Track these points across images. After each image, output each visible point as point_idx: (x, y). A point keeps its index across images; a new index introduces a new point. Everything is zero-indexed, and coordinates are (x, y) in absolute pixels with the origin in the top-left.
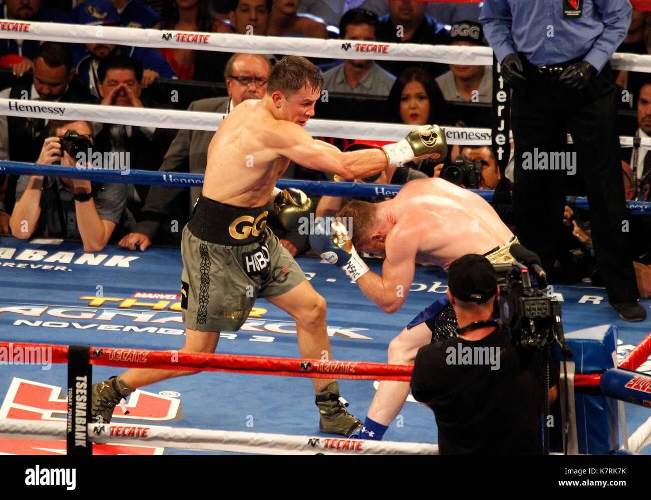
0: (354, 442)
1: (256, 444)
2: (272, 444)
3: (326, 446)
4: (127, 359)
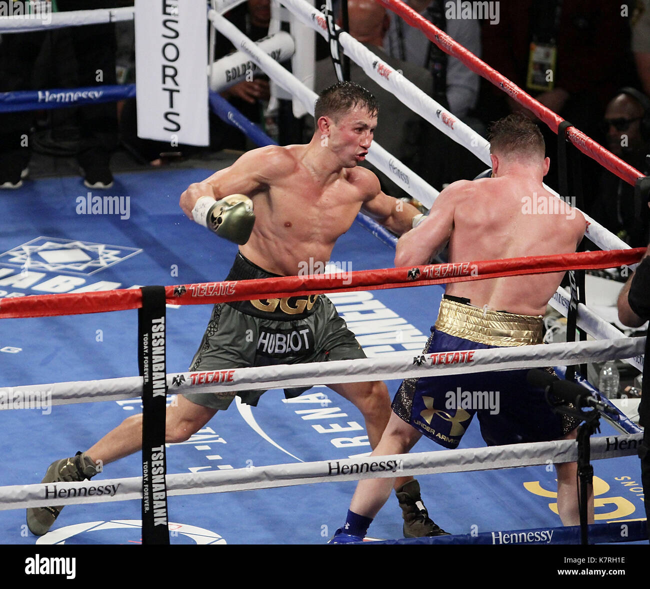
0: (464, 353)
1: (355, 372)
2: (373, 370)
3: (434, 363)
4: (213, 294)
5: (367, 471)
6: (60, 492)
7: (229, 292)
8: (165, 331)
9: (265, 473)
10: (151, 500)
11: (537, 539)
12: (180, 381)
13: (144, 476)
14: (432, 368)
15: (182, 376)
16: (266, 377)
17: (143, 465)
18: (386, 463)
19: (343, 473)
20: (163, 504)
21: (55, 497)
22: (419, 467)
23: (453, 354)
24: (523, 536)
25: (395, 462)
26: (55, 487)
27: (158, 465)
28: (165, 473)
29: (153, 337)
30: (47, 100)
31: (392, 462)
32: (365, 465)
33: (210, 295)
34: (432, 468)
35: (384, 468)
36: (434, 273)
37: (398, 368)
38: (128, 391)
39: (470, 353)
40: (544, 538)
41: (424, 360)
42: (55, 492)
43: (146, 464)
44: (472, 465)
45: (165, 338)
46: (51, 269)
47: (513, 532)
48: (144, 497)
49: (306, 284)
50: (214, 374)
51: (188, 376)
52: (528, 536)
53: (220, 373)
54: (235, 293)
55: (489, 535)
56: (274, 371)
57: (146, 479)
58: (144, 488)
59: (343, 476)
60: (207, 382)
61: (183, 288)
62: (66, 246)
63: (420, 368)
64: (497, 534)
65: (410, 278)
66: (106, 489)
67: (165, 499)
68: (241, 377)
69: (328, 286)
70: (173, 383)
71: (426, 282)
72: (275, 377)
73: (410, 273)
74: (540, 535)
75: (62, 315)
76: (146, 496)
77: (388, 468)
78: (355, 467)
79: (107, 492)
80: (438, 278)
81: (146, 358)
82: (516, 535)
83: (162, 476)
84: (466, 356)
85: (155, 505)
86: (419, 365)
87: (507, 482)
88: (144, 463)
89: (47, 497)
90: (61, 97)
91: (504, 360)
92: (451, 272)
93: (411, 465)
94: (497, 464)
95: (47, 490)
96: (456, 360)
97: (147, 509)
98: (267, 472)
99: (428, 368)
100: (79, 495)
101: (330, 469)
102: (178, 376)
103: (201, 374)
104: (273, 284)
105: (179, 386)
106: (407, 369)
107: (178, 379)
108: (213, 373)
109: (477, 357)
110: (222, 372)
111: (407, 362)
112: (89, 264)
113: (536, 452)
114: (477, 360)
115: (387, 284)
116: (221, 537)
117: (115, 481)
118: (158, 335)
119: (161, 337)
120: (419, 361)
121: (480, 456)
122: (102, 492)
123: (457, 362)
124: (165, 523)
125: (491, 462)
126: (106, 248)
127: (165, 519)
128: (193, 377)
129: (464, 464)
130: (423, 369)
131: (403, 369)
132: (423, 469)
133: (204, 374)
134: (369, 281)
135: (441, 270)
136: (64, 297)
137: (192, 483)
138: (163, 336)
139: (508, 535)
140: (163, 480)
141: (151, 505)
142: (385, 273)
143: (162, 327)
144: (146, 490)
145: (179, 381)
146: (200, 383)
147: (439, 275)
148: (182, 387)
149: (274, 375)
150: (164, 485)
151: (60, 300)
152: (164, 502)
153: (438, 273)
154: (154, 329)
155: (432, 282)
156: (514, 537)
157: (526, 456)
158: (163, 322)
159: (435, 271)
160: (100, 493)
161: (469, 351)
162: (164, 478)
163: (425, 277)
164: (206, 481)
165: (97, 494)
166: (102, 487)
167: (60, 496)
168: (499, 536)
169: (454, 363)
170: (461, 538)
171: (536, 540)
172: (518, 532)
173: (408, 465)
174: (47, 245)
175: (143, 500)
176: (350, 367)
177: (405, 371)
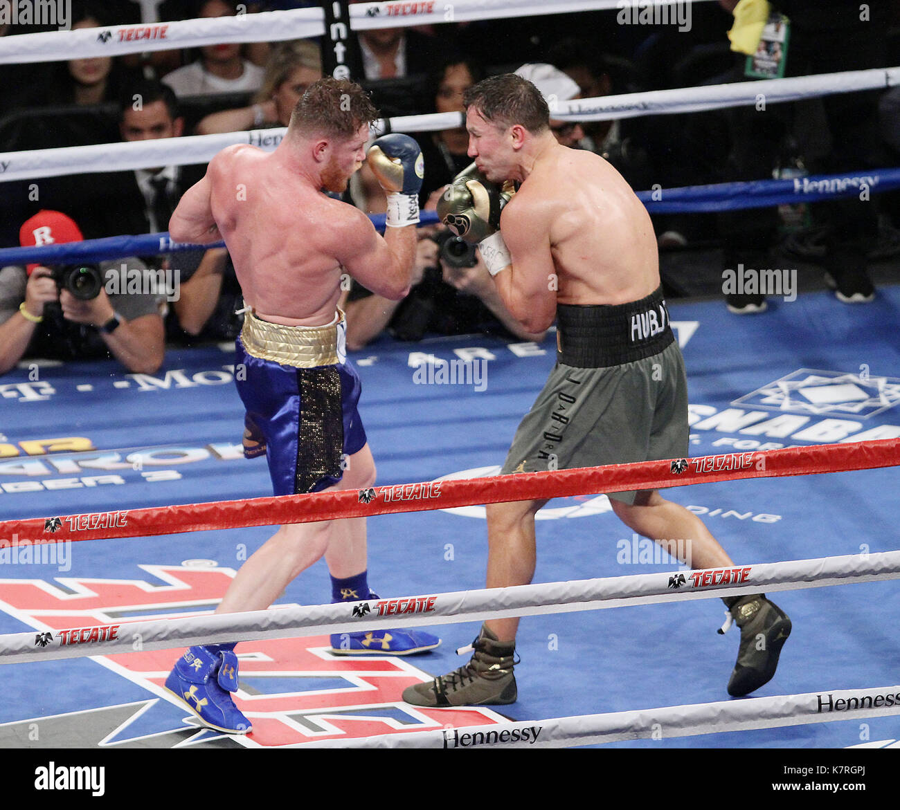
6: (837, 703)
21: (831, 710)
26: (830, 696)
30: (806, 190)
42: (831, 703)
46: (816, 411)
62: (836, 380)
66: (887, 698)
75: (834, 471)
79: (890, 703)
89: (820, 710)
90: (825, 187)
95: (820, 701)
112: (866, 404)
126: (889, 382)
136: (836, 448)
151: (830, 451)
167: (837, 709)
174: (811, 380)
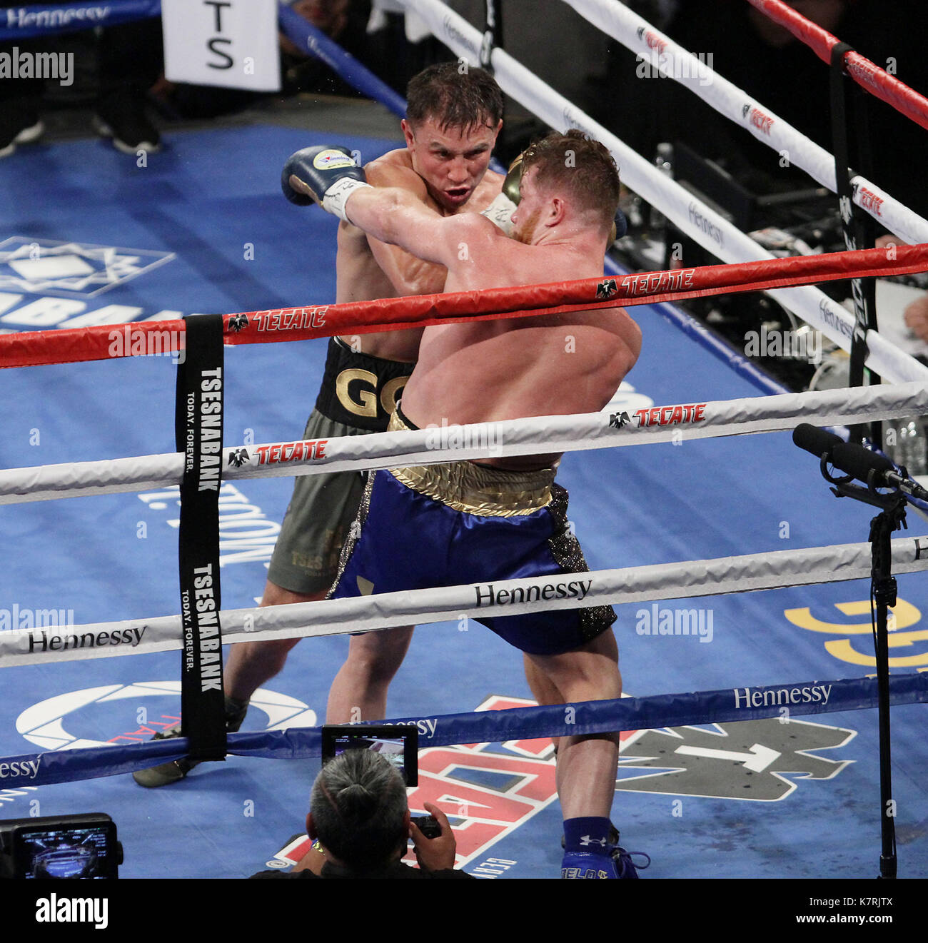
0: (689, 408)
1: (516, 439)
2: (546, 435)
3: (642, 424)
4: (290, 326)
5: (538, 598)
6: (52, 642)
7: (316, 323)
8: (222, 390)
9: (375, 605)
10: (197, 651)
11: (807, 699)
12: (241, 459)
13: (183, 613)
14: (639, 431)
15: (245, 450)
16: (376, 450)
17: (182, 596)
18: (567, 585)
19: (500, 602)
20: (216, 657)
21: (44, 649)
22: (620, 591)
23: (672, 408)
24: (783, 694)
25: (581, 584)
26: (44, 633)
27: (205, 596)
28: (217, 609)
29: (203, 399)
30: (21, 23)
31: (576, 584)
32: (534, 590)
33: (287, 328)
34: (640, 593)
35: (564, 593)
36: (638, 288)
37: (586, 431)
38: (158, 476)
39: (698, 407)
40: (816, 698)
41: (627, 419)
42: (45, 641)
43: (186, 595)
44: (702, 586)
45: (222, 402)
46: (31, 288)
47: (768, 688)
48: (185, 646)
49: (436, 306)
50: (294, 447)
51: (252, 449)
52: (792, 694)
53: (304, 445)
54: (326, 325)
55: (730, 694)
56: (389, 440)
57: (188, 619)
58: (185, 632)
59: (499, 607)
60: (284, 459)
61: (243, 318)
62: (54, 251)
63: (619, 432)
64: (742, 692)
65: (601, 295)
66: (125, 635)
67: (219, 650)
68: (338, 451)
69: (472, 310)
70: (230, 462)
71: (625, 301)
72: (391, 450)
73: (601, 288)
74: (810, 693)
76: (189, 645)
77: (571, 593)
78: (518, 593)
79: (127, 640)
80: (645, 295)
81: (191, 431)
82: (772, 693)
83: (214, 614)
84: (692, 411)
85: (203, 659)
86: (619, 427)
87: (759, 610)
88: (183, 593)
89: (31, 650)
90: (44, 19)
91: (752, 418)
92: (666, 285)
93: (607, 588)
94: (744, 584)
95: (31, 639)
96: (676, 418)
97: (191, 666)
98: (379, 604)
99: (633, 431)
100: (82, 645)
101: (479, 597)
102: (238, 451)
103: (273, 447)
104: (385, 309)
105: (239, 466)
106: (600, 433)
107: (238, 455)
108: (292, 445)
109: (710, 414)
110: (306, 444)
111: (600, 423)
112: (91, 280)
113: (803, 564)
114: (710, 417)
115: (565, 306)
116: (306, 707)
117: (139, 623)
118: (211, 396)
119: (215, 400)
120: (619, 421)
121: (716, 572)
122: (118, 640)
123: (679, 421)
124: (219, 688)
125: (734, 581)
126: (118, 254)
127: (219, 680)
128: (260, 452)
129: (690, 585)
130: (625, 434)
131: (594, 433)
132: (627, 594)
133: (279, 446)
134: (536, 302)
135: (650, 282)
136: (55, 335)
137: (261, 624)
138: (219, 399)
139: (760, 694)
140: (215, 621)
141: (197, 659)
142: (560, 288)
143: (217, 383)
144: (190, 636)
145: (238, 459)
146: (272, 461)
147: (646, 290)
148: (244, 468)
149: (389, 447)
150: (217, 628)
151: (48, 339)
152: (218, 654)
153: (645, 287)
154: (205, 385)
155: (635, 301)
156: (769, 696)
157: (788, 570)
158: (219, 376)
159: (639, 284)
160: (116, 642)
161: (696, 404)
162: (217, 617)
163: (624, 294)
164: (283, 620)
165: (111, 643)
166: (119, 632)
167: (52, 648)
168: (745, 695)
169: (674, 422)
170: (686, 698)
171: (804, 701)
172: (776, 688)
173: (601, 588)
174: (24, 250)
175: (184, 652)
176: (510, 431)
177: (597, 436)
